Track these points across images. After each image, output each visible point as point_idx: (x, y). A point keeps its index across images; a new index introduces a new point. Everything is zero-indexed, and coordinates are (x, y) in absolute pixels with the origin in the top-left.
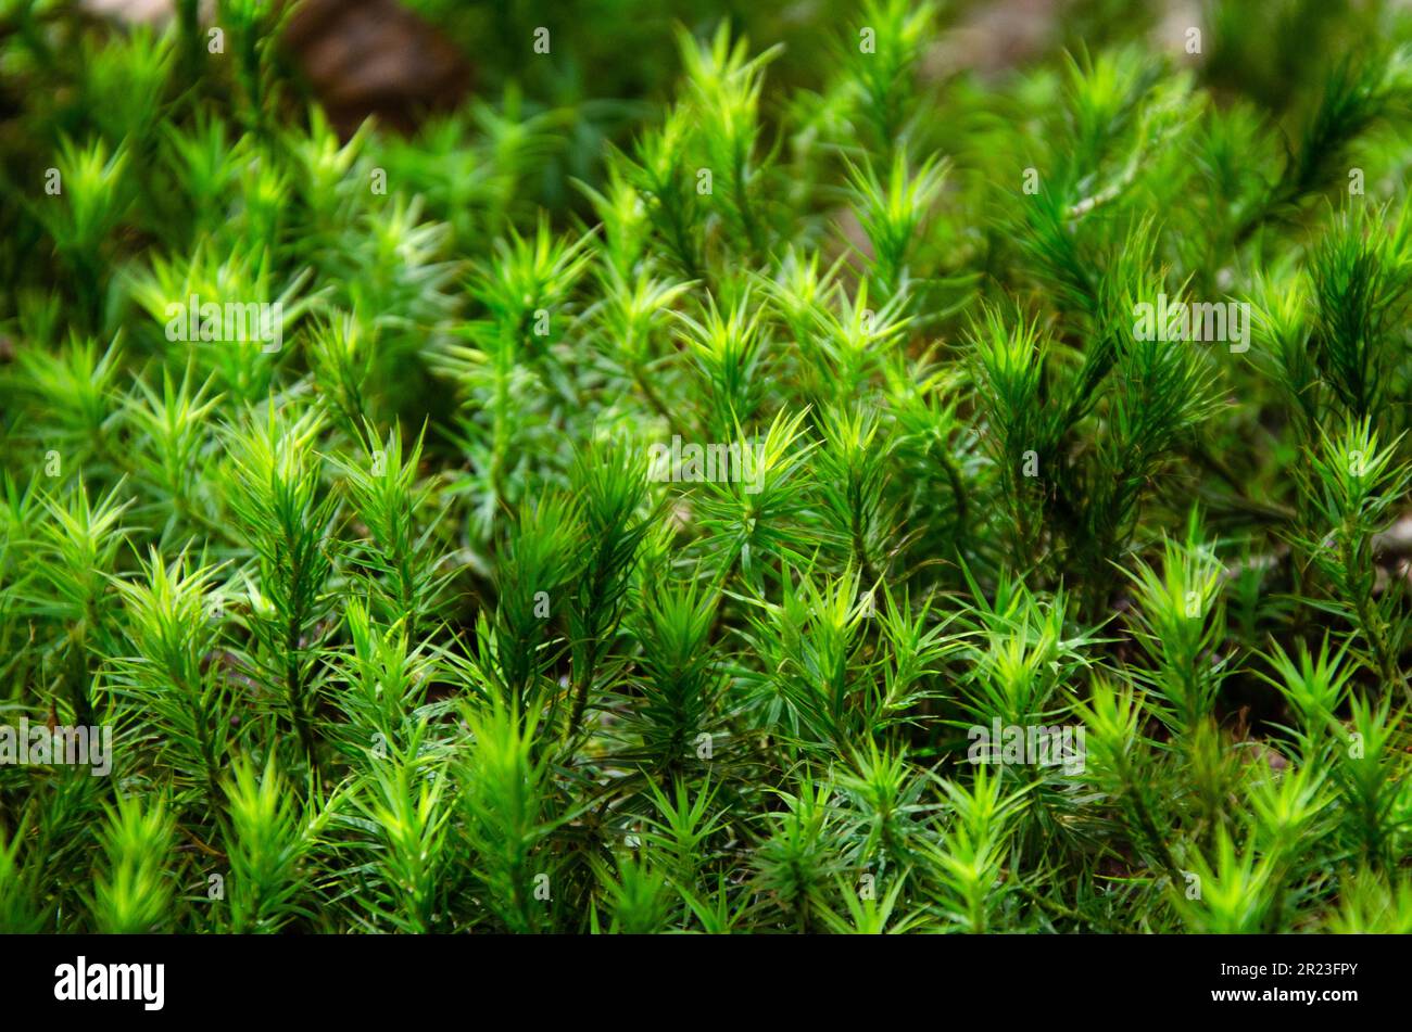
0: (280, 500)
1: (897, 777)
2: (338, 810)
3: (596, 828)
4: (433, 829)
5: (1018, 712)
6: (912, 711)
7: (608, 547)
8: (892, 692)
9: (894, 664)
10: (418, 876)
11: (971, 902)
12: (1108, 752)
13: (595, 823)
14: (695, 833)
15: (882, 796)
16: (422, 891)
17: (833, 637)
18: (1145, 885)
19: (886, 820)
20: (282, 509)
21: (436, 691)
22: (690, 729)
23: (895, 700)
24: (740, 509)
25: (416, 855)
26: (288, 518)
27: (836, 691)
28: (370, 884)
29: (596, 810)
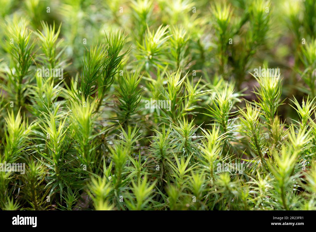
0: (21, 42)
1: (190, 128)
2: (32, 129)
3: (104, 138)
4: (61, 135)
5: (223, 112)
6: (192, 111)
7: (113, 60)
8: (187, 105)
9: (188, 98)
10: (56, 148)
11: (211, 163)
12: (249, 124)
13: (104, 137)
14: (132, 141)
15: (186, 133)
16: (57, 152)
17: (173, 89)
18: (254, 162)
19: (186, 140)
20: (21, 45)
21: (60, 99)
22: (131, 112)
23: (188, 108)
24: (147, 53)
25: (56, 142)
26: (23, 47)
27: (173, 104)
28: (41, 150)
29: (104, 134)
